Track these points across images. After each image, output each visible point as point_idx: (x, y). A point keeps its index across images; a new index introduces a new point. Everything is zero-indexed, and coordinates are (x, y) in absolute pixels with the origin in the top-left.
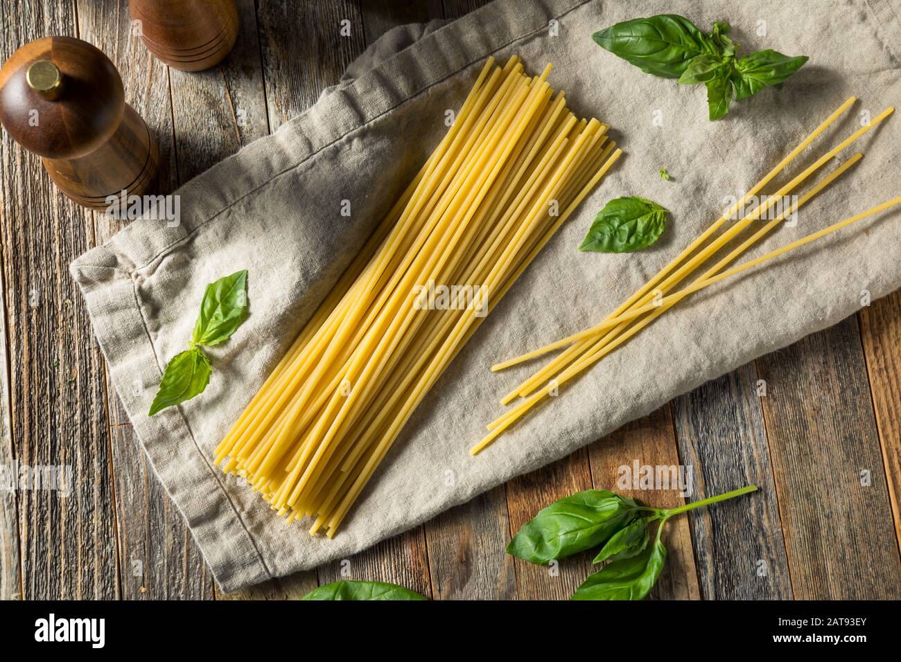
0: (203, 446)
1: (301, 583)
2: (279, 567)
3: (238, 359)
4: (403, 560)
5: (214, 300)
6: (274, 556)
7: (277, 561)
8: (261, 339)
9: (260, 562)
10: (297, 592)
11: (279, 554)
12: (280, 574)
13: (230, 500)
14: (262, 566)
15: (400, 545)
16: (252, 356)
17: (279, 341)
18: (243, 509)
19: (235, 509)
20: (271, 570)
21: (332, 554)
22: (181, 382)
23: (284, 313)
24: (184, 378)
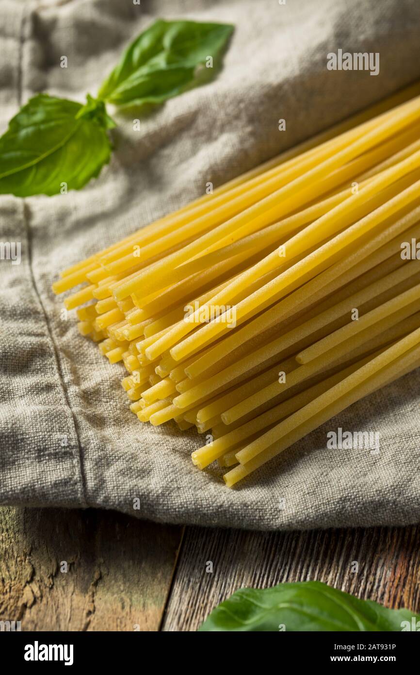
0: (43, 276)
1: (140, 563)
2: (110, 485)
3: (166, 152)
4: (369, 587)
5: (159, 40)
6: (108, 465)
7: (109, 474)
8: (222, 116)
9: (75, 461)
10: (125, 576)
11: (119, 465)
12: (107, 499)
13: (58, 361)
14: (77, 471)
15: (373, 558)
16: (194, 151)
17: (252, 134)
18: (77, 381)
19: (61, 376)
20: (91, 484)
21: (226, 505)
22: (51, 130)
23: (280, 87)
24: (58, 126)
